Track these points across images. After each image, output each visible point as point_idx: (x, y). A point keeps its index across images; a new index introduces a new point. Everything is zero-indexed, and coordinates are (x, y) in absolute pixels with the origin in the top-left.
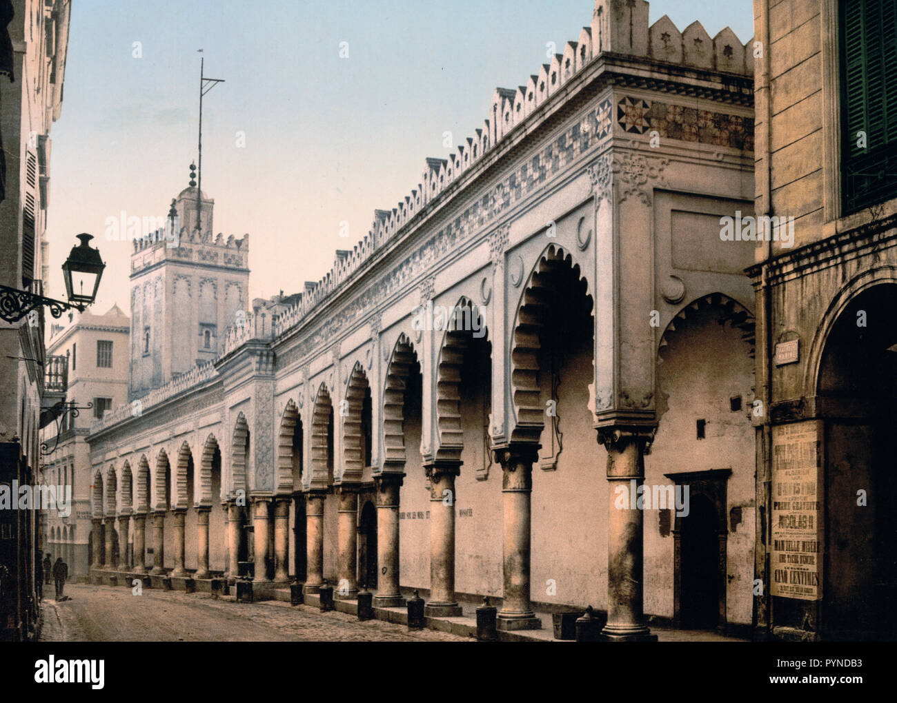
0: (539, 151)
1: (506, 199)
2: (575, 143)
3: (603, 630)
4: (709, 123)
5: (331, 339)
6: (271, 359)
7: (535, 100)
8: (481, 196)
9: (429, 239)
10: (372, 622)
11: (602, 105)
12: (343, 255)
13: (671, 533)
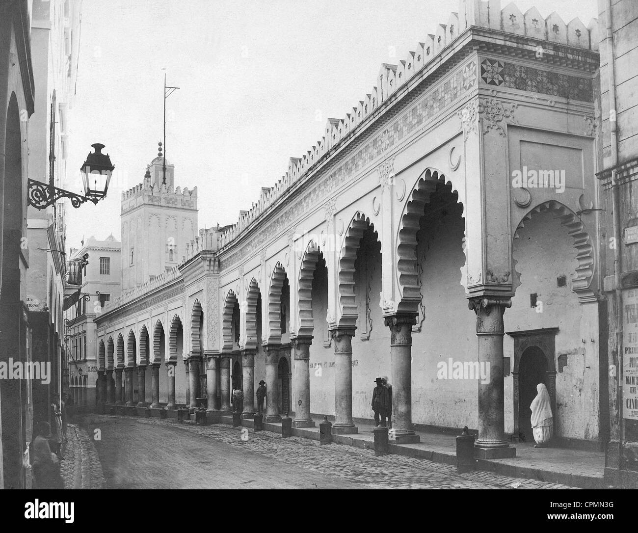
0: (417, 104)
1: (391, 140)
2: (446, 95)
3: (475, 444)
4: (545, 79)
5: (259, 247)
6: (217, 263)
7: (413, 68)
8: (372, 140)
9: (331, 173)
10: (293, 438)
11: (468, 66)
12: (266, 191)
13: (511, 374)
